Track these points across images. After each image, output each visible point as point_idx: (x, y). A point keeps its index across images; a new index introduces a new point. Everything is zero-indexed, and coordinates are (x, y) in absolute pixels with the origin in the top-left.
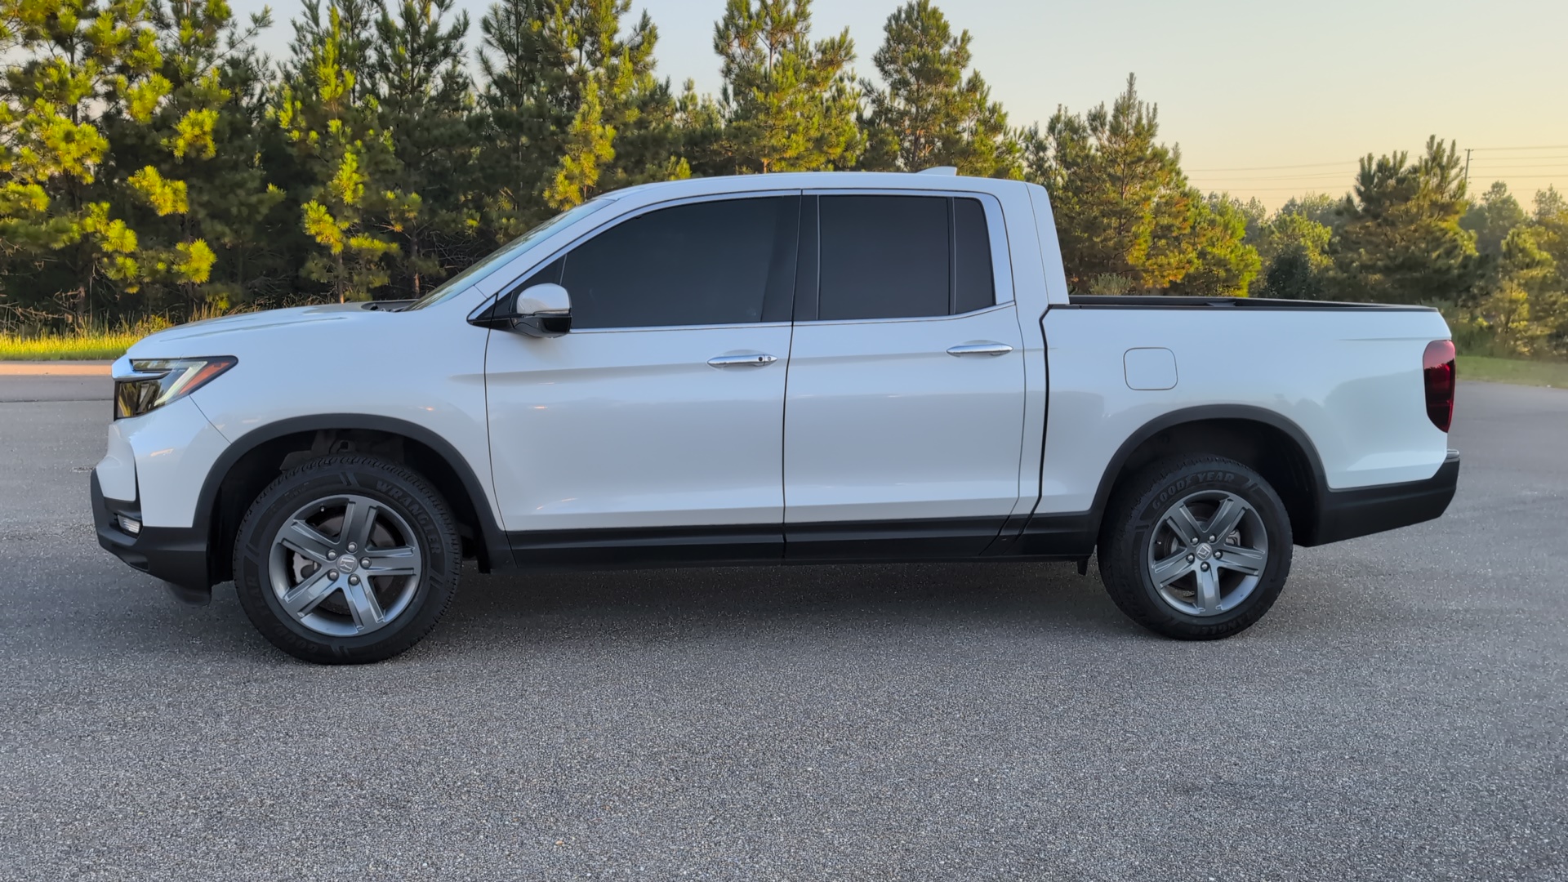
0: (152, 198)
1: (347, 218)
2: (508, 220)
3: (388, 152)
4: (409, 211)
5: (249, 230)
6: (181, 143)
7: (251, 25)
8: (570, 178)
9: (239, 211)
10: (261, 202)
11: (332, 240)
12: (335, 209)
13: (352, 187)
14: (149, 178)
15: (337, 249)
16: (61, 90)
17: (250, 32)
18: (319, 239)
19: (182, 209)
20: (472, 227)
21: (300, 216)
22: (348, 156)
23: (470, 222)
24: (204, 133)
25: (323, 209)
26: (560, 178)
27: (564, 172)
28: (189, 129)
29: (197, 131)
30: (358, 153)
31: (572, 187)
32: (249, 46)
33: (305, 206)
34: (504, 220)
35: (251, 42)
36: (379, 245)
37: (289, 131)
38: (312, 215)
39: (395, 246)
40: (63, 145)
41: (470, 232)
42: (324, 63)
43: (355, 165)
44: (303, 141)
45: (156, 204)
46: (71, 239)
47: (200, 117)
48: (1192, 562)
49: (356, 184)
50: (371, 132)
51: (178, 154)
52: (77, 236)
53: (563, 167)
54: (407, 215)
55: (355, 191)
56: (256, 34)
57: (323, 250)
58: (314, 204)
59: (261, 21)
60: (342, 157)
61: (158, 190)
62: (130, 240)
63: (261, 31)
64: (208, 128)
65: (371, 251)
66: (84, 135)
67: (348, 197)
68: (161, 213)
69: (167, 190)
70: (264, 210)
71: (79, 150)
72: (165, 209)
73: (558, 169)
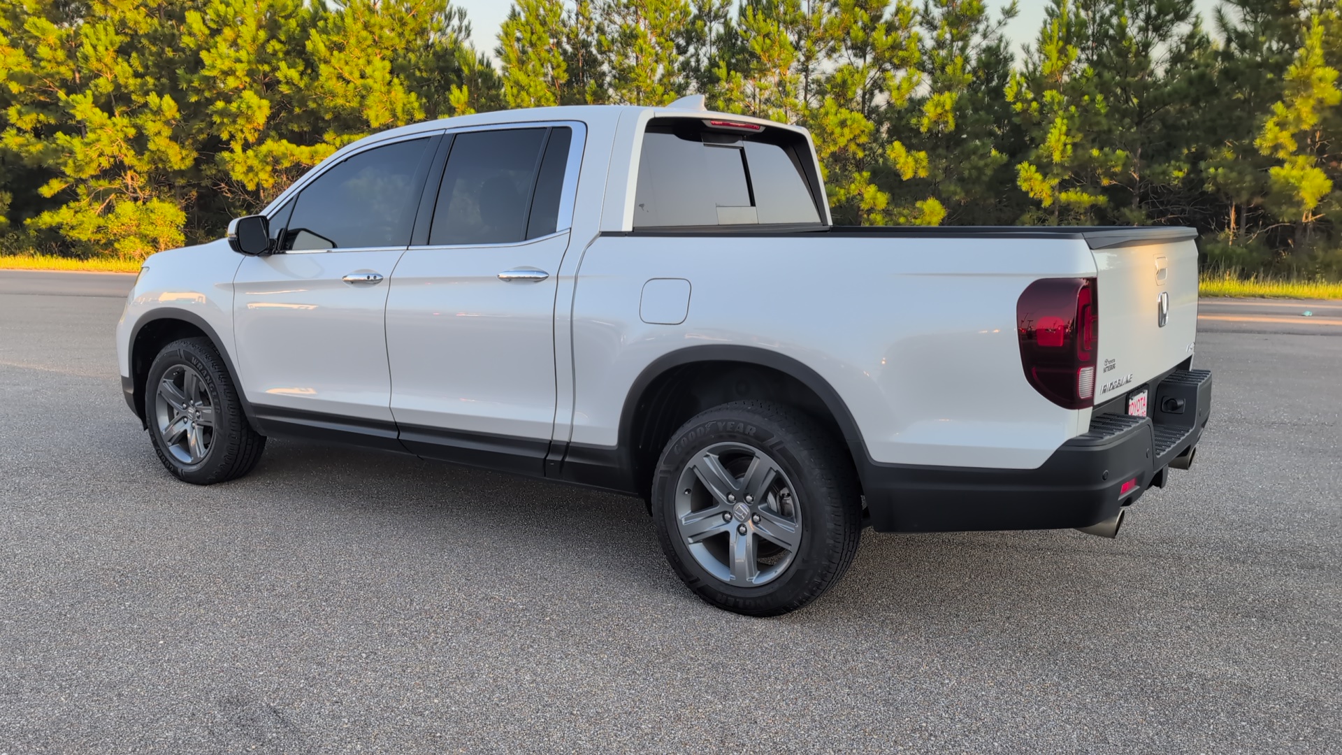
0: (898, 166)
1: (1057, 175)
2: (1216, 169)
3: (1100, 114)
4: (1113, 167)
5: (977, 189)
6: (925, 121)
7: (1001, 17)
8: (1282, 125)
9: (970, 173)
10: (986, 165)
11: (1044, 195)
12: (1044, 168)
13: (1061, 147)
14: (897, 151)
15: (1047, 203)
16: (843, 88)
17: (1000, 23)
18: (1031, 195)
19: (923, 174)
20: (1178, 177)
21: (1015, 175)
22: (1058, 121)
23: (1176, 173)
24: (946, 111)
25: (1033, 168)
26: (1270, 124)
27: (1275, 119)
28: (932, 109)
29: (939, 110)
30: (1071, 118)
31: (1284, 132)
32: (998, 35)
33: (1019, 166)
34: (1212, 170)
35: (999, 32)
36: (1085, 198)
37: (1014, 103)
38: (1023, 174)
39: (1102, 199)
40: (838, 131)
41: (1176, 182)
42: (1051, 40)
43: (1064, 128)
44: (1024, 111)
45: (902, 171)
46: (839, 201)
47: (942, 98)
48: (727, 522)
49: (1065, 145)
50: (1086, 97)
51: (923, 129)
52: (843, 198)
53: (1273, 114)
54: (1113, 170)
55: (1063, 152)
56: (1005, 24)
57: (1038, 203)
58: (1025, 164)
59: (1010, 13)
60: (1052, 122)
61: (902, 160)
62: (882, 199)
63: (1010, 21)
64: (948, 107)
65: (1079, 203)
66: (854, 121)
67: (1057, 157)
68: (905, 178)
69: (910, 159)
70: (989, 172)
71: (851, 132)
72: (908, 175)
73: (1269, 116)
